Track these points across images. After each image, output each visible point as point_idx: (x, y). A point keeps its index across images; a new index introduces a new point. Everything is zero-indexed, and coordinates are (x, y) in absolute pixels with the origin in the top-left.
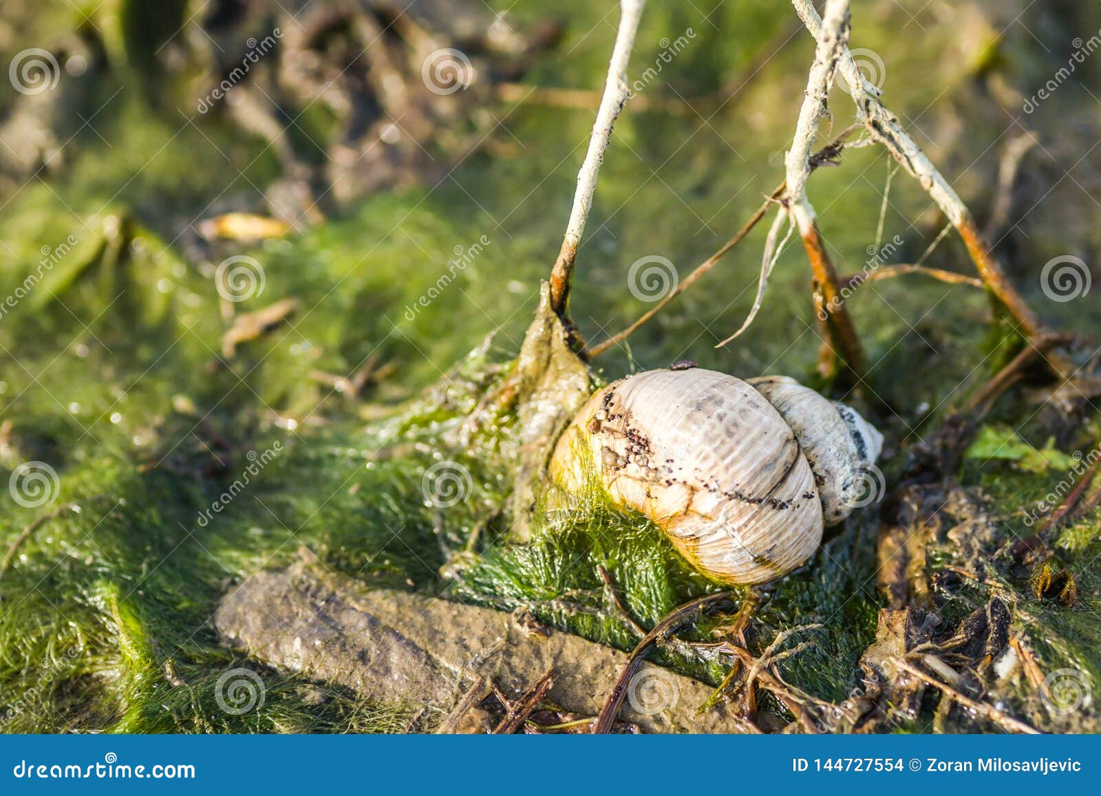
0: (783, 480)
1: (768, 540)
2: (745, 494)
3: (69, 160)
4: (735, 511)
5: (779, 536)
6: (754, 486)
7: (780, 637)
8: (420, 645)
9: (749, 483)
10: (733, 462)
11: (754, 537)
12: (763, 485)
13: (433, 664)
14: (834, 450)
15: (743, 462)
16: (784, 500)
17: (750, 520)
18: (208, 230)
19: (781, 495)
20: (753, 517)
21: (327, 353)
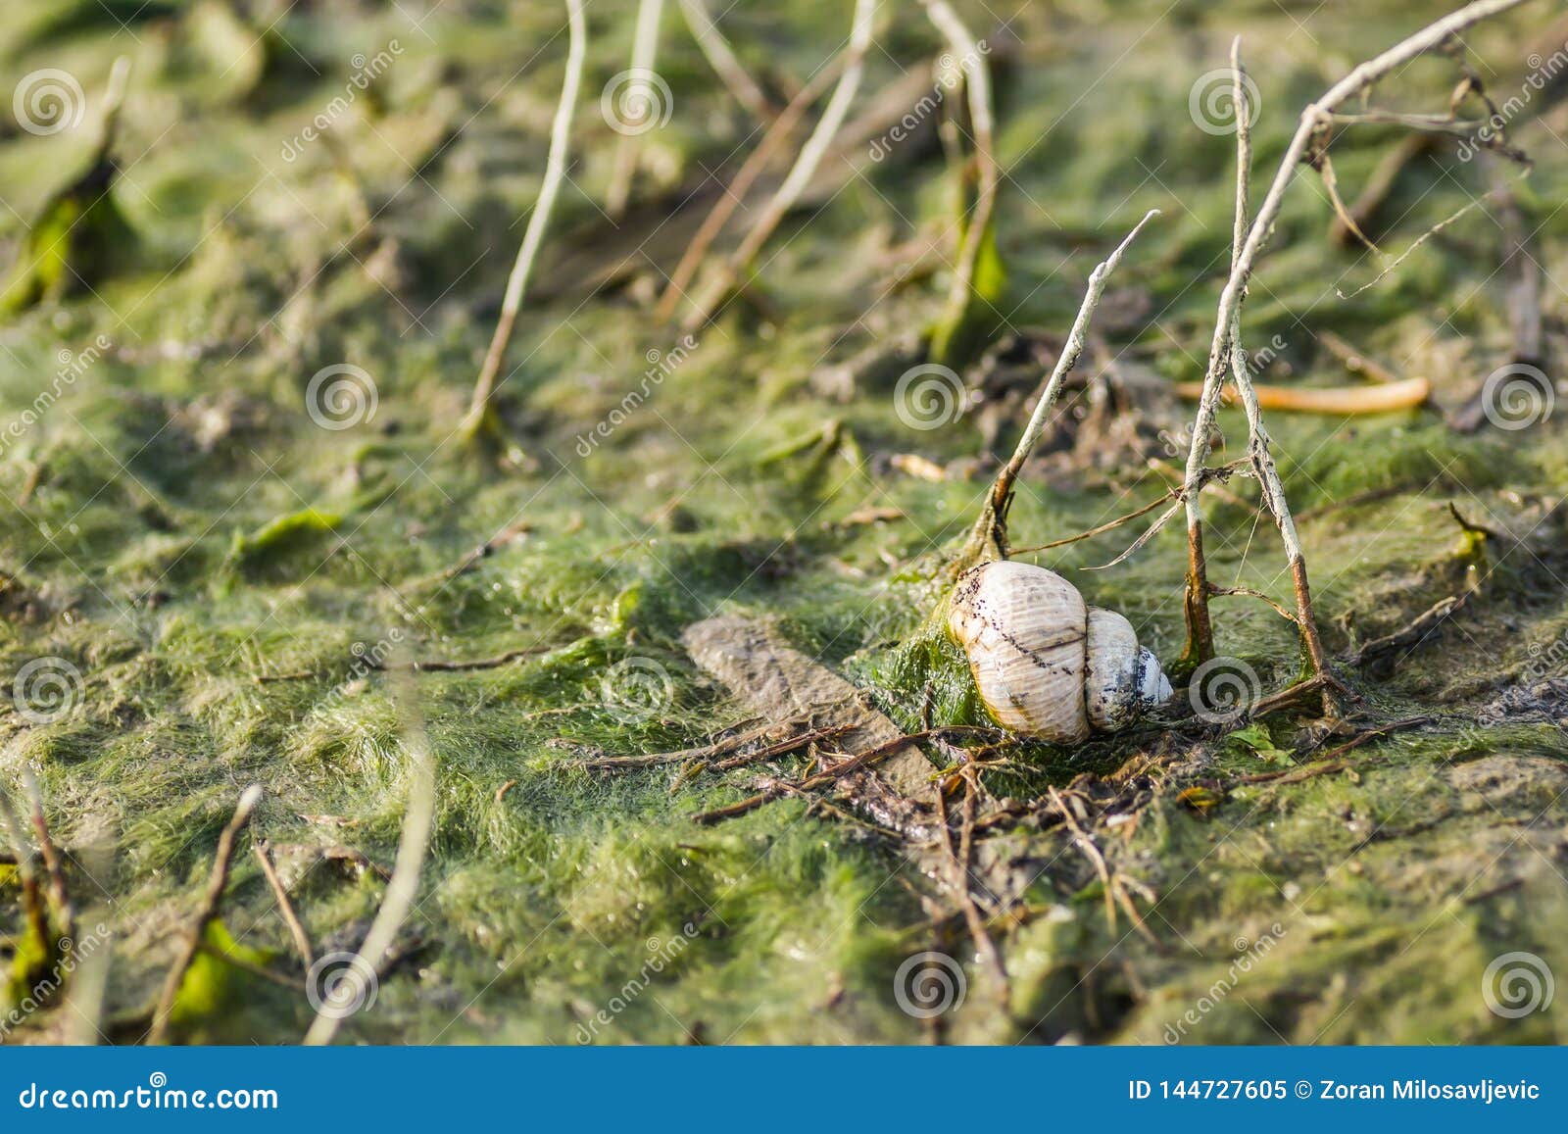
0: (1051, 648)
1: (1023, 685)
2: (1017, 642)
3: (853, 400)
4: (1006, 650)
5: (1033, 687)
6: (1027, 639)
7: (1004, 760)
8: (790, 682)
9: (1024, 636)
10: (1020, 617)
11: (1013, 677)
12: (1035, 642)
13: (787, 695)
14: (1109, 658)
15: (1027, 619)
16: (1046, 661)
17: (1013, 662)
18: (897, 460)
19: (1045, 657)
20: (1016, 661)
21: (900, 543)
